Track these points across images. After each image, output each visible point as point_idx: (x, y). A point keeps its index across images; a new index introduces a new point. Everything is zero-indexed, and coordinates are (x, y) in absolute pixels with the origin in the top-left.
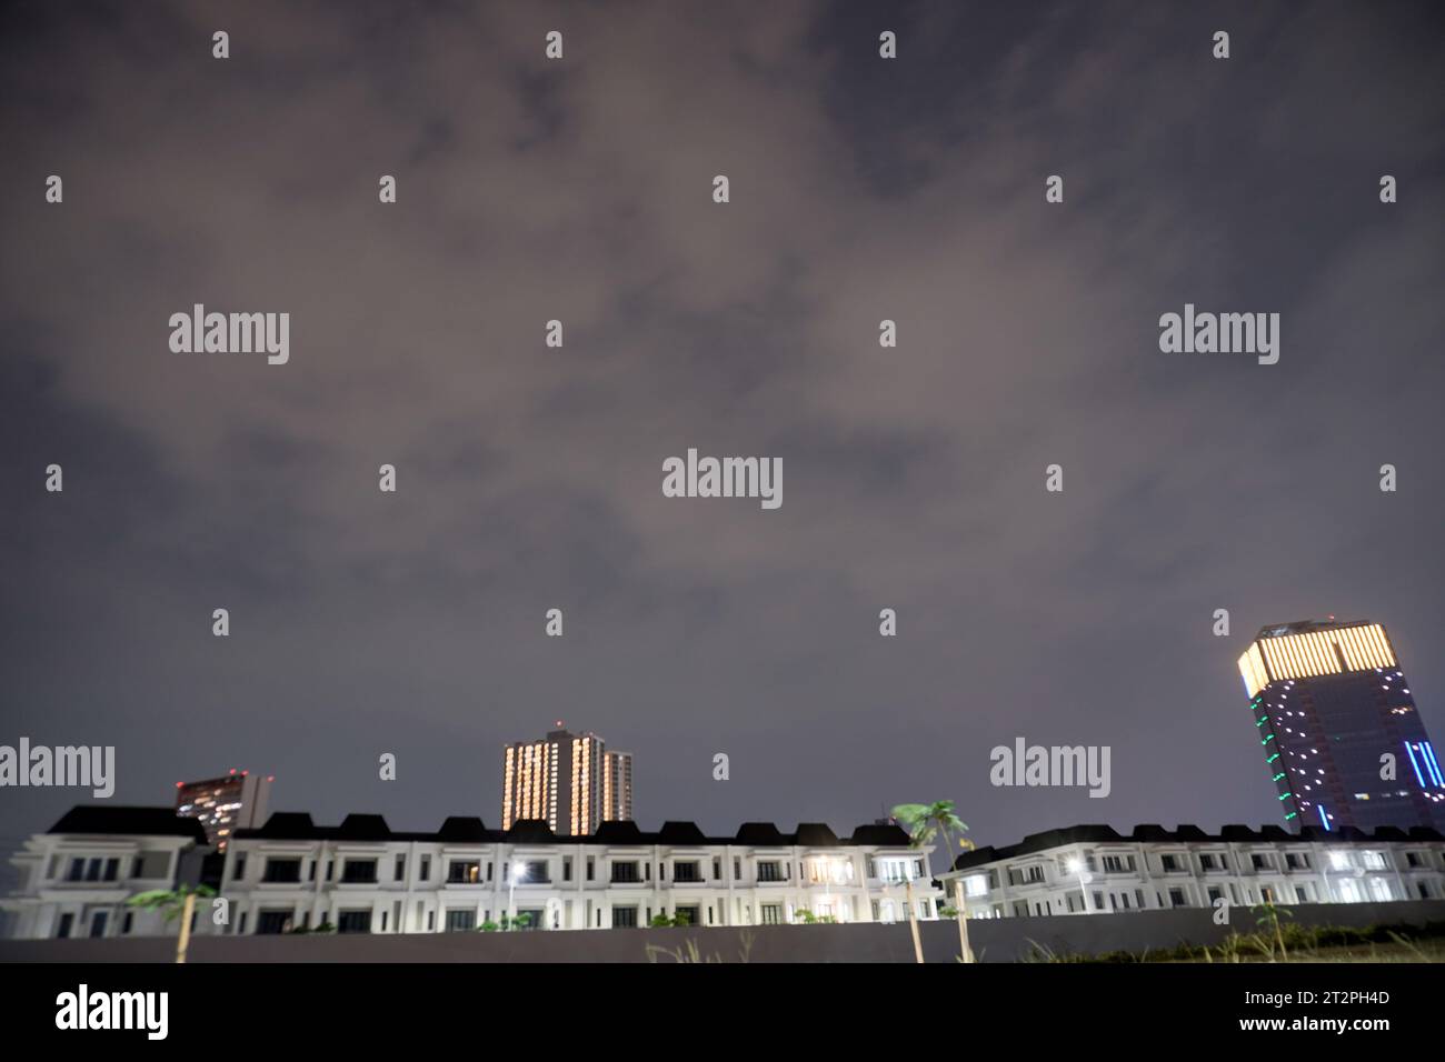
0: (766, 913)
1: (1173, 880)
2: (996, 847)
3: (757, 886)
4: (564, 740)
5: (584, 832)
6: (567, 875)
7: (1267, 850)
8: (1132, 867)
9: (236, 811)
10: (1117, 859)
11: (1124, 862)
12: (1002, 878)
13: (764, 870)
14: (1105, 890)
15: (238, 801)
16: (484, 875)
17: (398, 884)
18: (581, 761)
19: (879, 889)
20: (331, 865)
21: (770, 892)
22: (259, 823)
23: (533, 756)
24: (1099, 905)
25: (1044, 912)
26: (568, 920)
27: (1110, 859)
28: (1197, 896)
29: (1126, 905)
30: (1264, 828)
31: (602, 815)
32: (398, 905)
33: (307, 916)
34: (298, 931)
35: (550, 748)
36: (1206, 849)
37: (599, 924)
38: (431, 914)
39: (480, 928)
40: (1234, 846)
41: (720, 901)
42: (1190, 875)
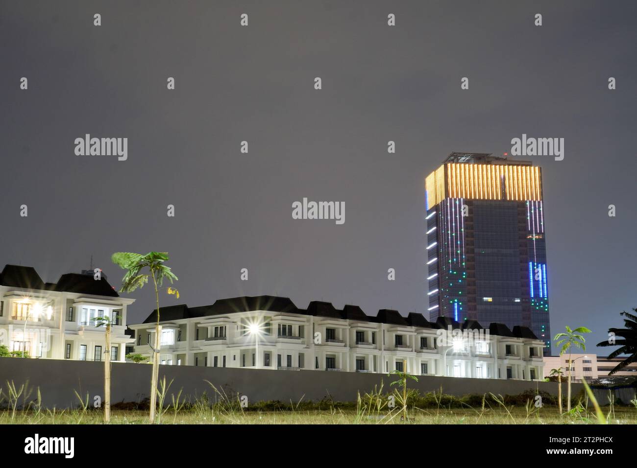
1: (333, 349)
2: (189, 306)
7: (410, 333)
8: (301, 335)
10: (290, 327)
11: (295, 331)
12: (189, 333)
14: (275, 351)
19: (75, 332)
24: (267, 363)
25: (220, 364)
27: (284, 326)
28: (347, 364)
29: (289, 364)
30: (411, 314)
36: (362, 326)
40: (385, 326)
42: (345, 346)
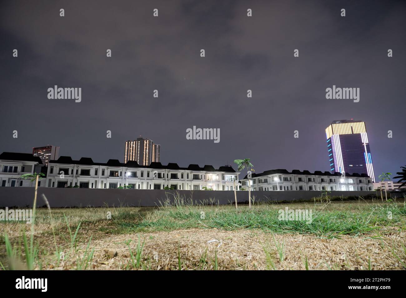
0: (195, 187)
1: (301, 184)
2: (256, 174)
3: (193, 181)
4: (142, 140)
5: (147, 165)
6: (142, 176)
7: (325, 178)
8: (291, 180)
9: (50, 155)
10: (287, 178)
11: (289, 179)
12: (257, 181)
13: (195, 176)
14: (283, 185)
15: (50, 153)
16: (119, 175)
17: (96, 176)
18: (146, 146)
19: (225, 183)
20: (77, 170)
21: (196, 182)
22: (57, 159)
23: (133, 144)
24: (281, 189)
25: (267, 190)
26: (142, 187)
27: (285, 178)
28: (306, 188)
29: (288, 189)
30: (325, 172)
31: (152, 161)
32: (96, 181)
33: (71, 183)
34: (69, 187)
35: (138, 143)
36: (310, 176)
37: (150, 188)
38: (105, 184)
39: (119, 188)
40: (317, 176)
41: (183, 184)
42: (305, 183)
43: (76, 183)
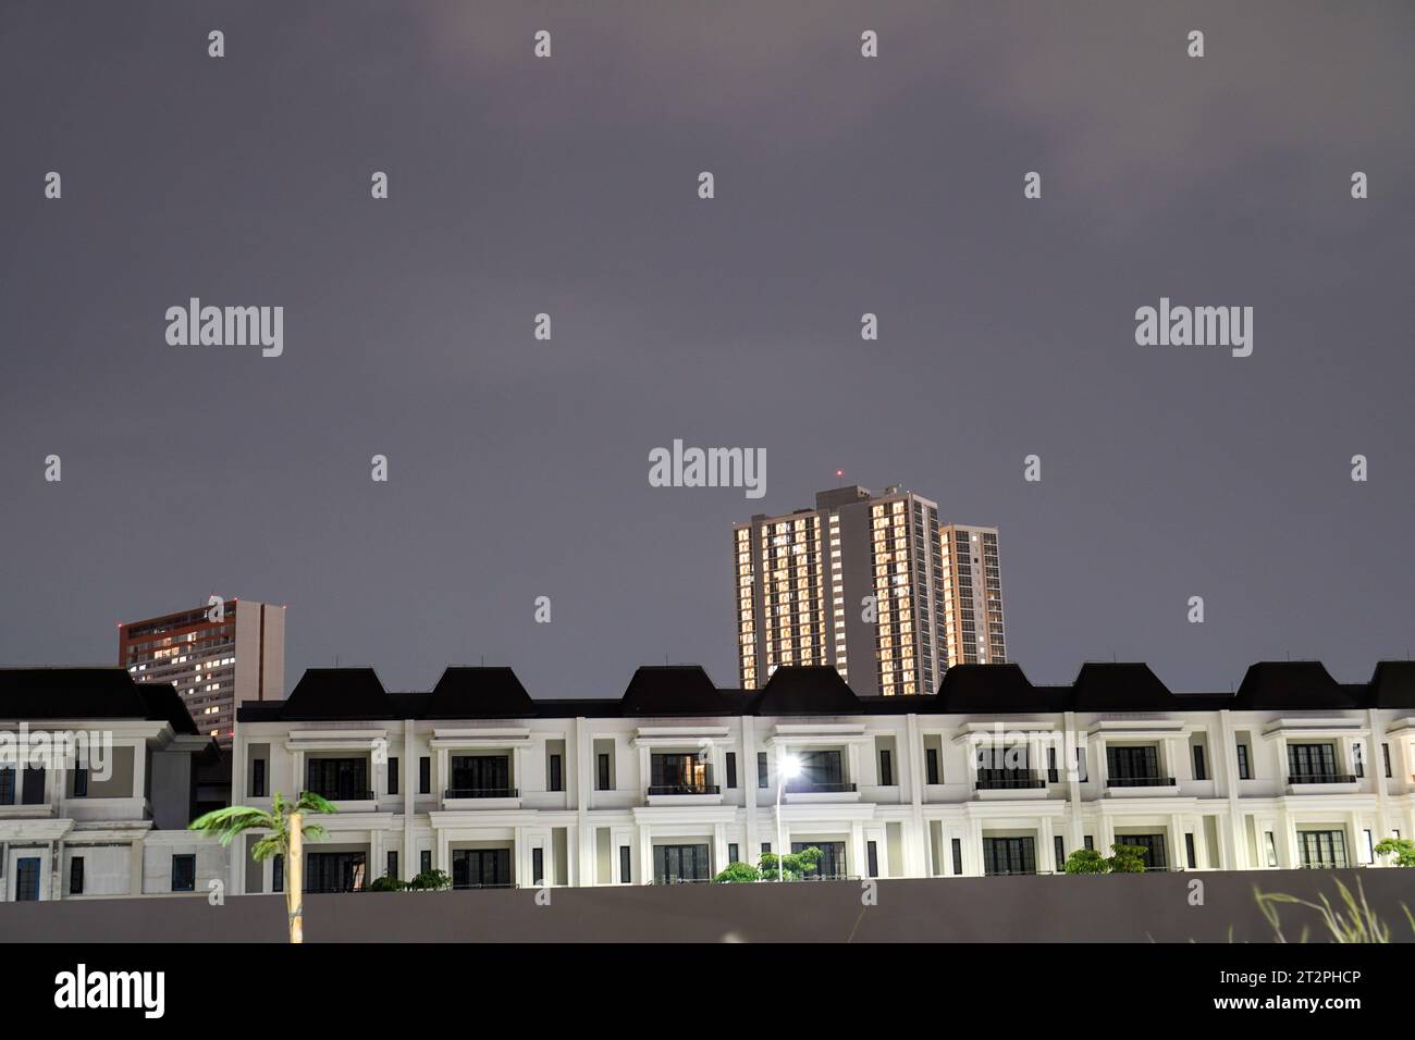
0: (1312, 847)
3: (1290, 793)
4: (850, 506)
5: (909, 690)
6: (887, 776)
9: (230, 670)
13: (1303, 759)
16: (720, 777)
17: (556, 797)
18: (890, 547)
20: (425, 764)
21: (1318, 805)
22: (279, 689)
23: (793, 542)
26: (895, 861)
31: (943, 655)
32: (560, 836)
33: (393, 858)
34: (379, 886)
35: (825, 526)
37: (958, 869)
38: (625, 851)
39: (724, 877)
41: (1211, 823)
43: (426, 856)
